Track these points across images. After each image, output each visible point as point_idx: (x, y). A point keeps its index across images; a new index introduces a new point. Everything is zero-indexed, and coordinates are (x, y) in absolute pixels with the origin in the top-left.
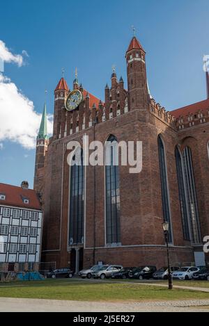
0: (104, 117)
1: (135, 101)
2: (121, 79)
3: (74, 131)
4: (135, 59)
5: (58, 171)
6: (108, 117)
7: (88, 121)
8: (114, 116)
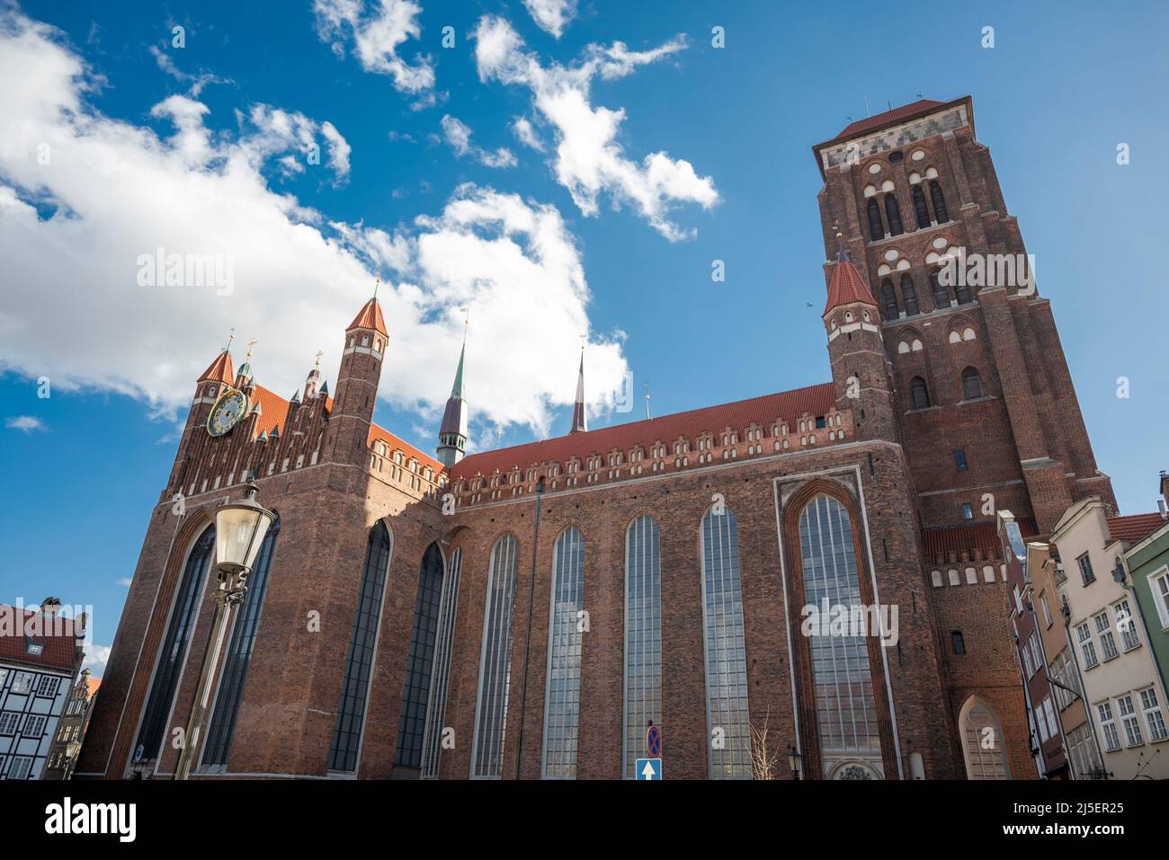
0: (272, 466)
1: (333, 443)
2: (324, 388)
3: (210, 487)
4: (359, 350)
5: (153, 577)
6: (280, 467)
7: (242, 466)
8: (291, 467)
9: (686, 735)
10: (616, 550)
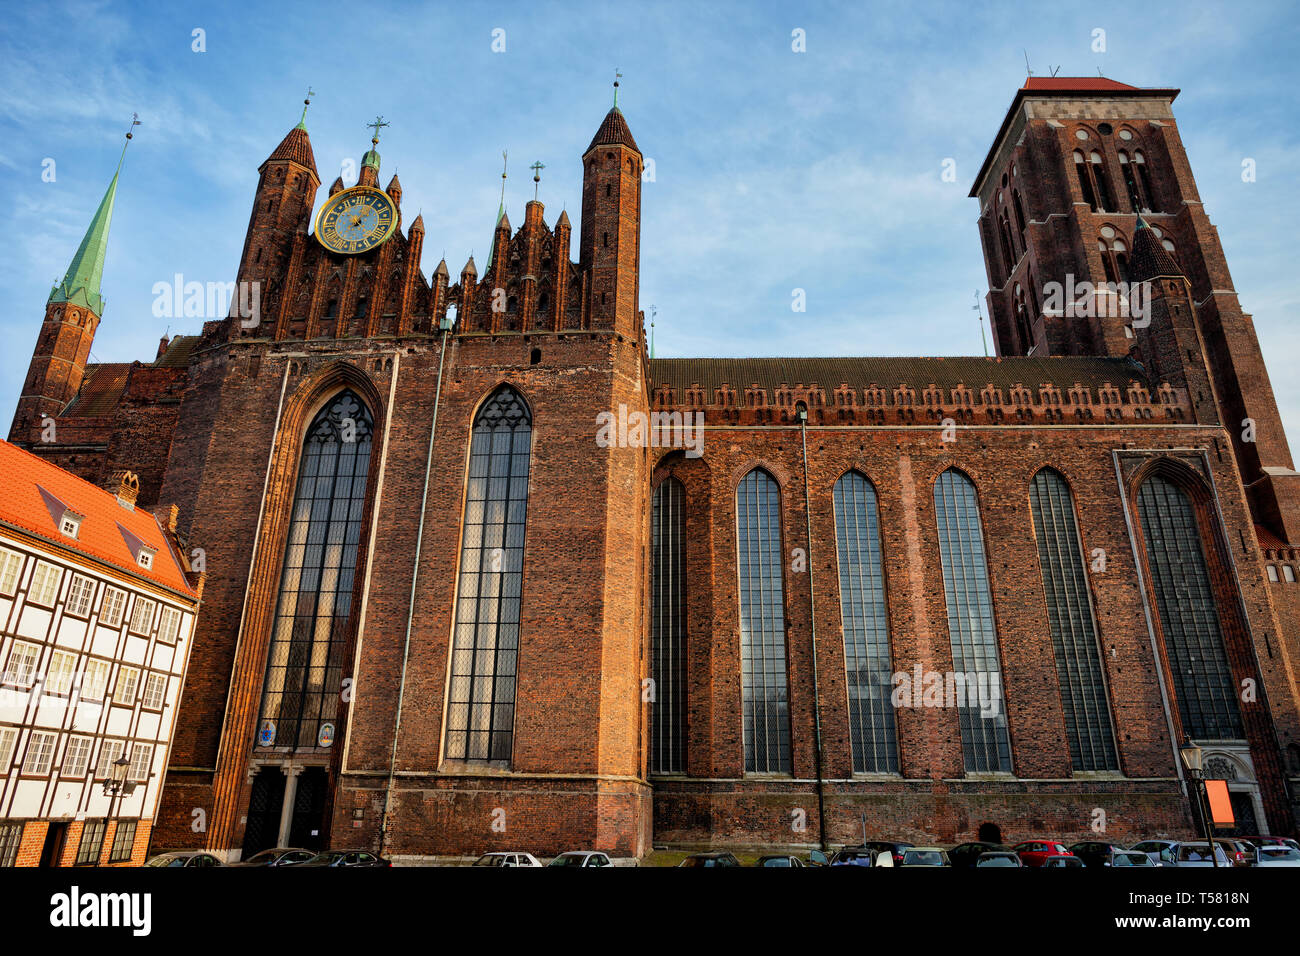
8: (525, 325)
9: (1040, 725)
10: (923, 507)
